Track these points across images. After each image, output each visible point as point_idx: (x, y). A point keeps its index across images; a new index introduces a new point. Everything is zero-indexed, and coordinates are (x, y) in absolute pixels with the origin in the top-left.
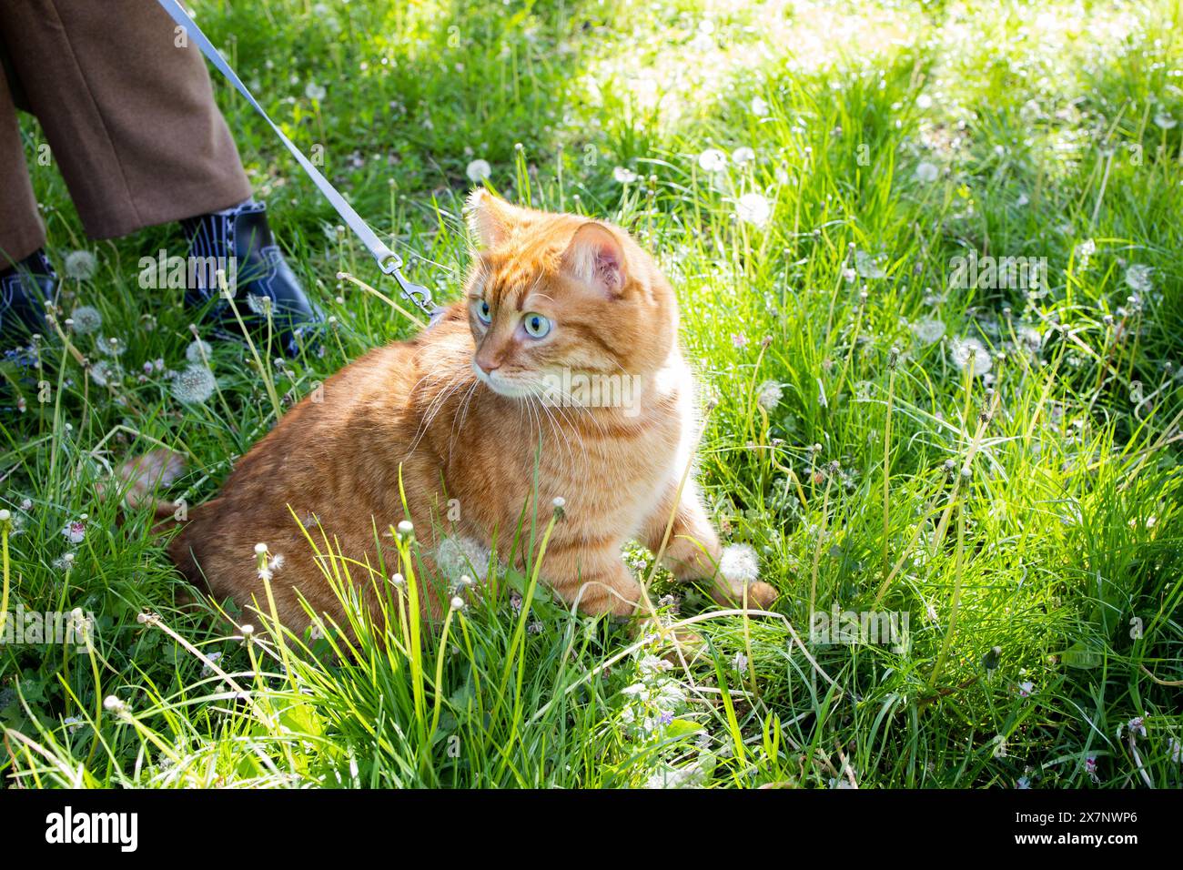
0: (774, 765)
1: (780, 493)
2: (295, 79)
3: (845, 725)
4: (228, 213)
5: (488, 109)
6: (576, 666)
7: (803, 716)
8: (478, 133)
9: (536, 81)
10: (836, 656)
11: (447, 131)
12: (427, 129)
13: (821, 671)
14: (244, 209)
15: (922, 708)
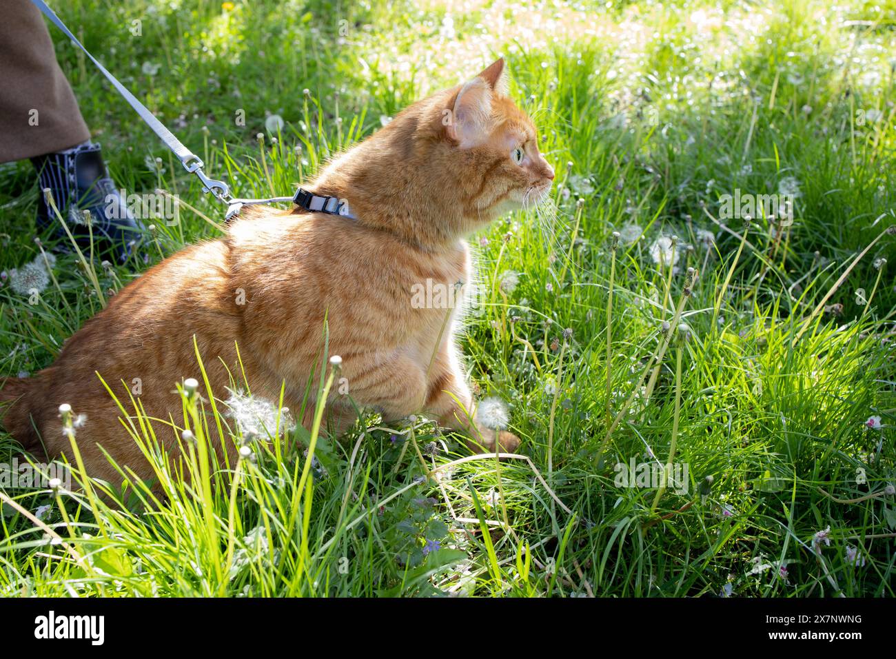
0: (526, 583)
1: (519, 360)
2: (134, 64)
3: (582, 546)
4: (69, 152)
5: (283, 84)
6: (356, 507)
7: (545, 540)
8: (276, 101)
9: (320, 63)
10: (570, 490)
11: (252, 100)
12: (236, 98)
13: (559, 502)
14: (82, 149)
15: (645, 530)
